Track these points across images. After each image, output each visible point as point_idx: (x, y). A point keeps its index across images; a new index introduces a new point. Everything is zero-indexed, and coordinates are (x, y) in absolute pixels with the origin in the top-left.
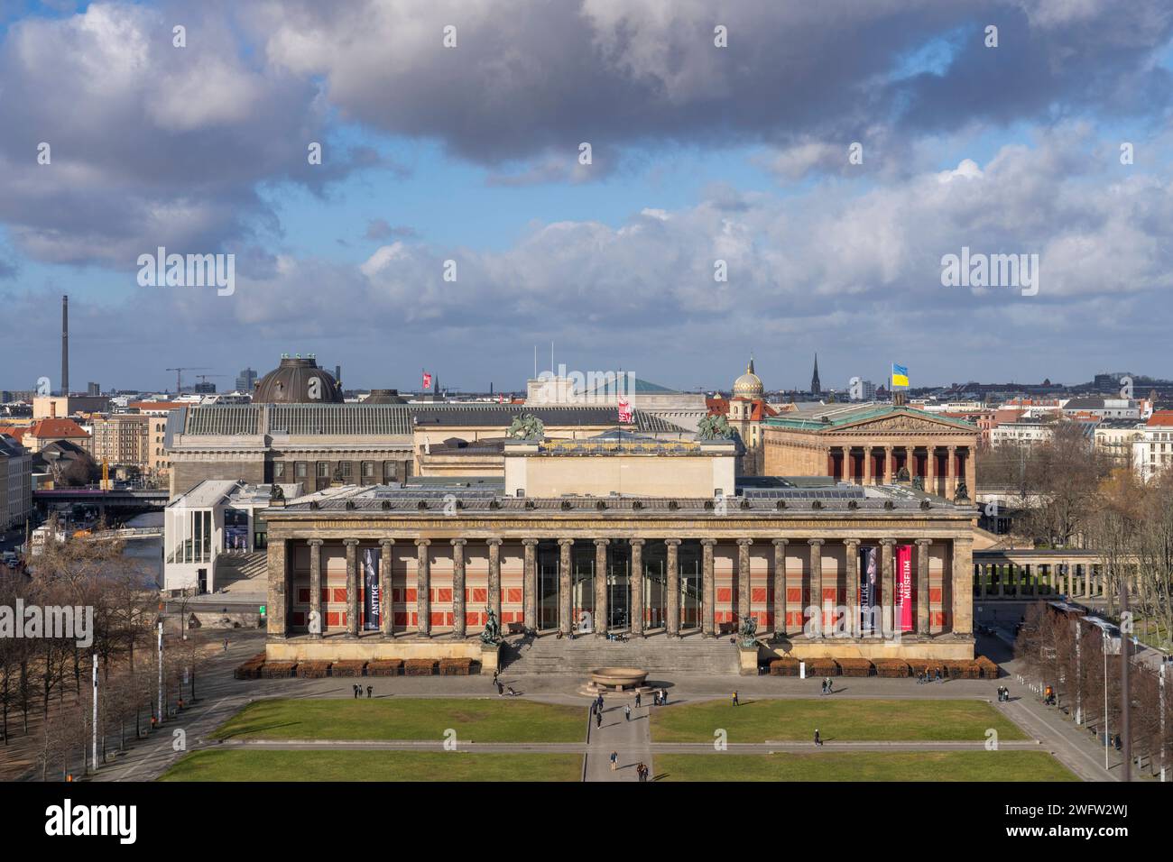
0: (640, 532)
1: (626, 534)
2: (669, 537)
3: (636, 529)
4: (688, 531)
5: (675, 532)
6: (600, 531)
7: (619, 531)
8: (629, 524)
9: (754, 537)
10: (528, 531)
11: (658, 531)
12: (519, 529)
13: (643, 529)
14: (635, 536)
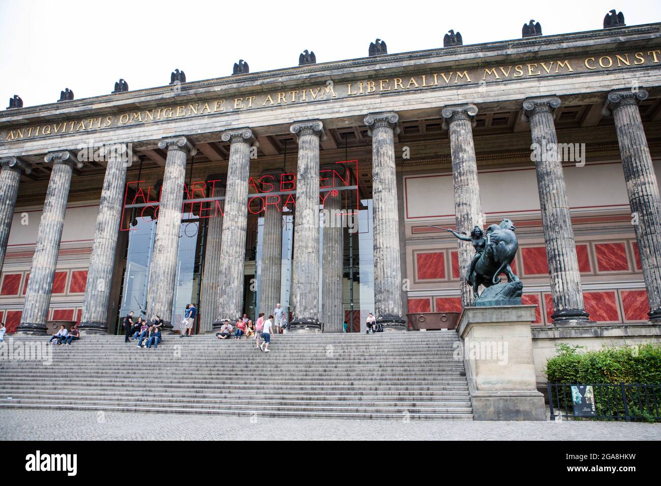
0: (242, 116)
1: (217, 124)
2: (300, 119)
3: (237, 112)
4: (337, 105)
5: (311, 107)
6: (173, 125)
7: (206, 121)
8: (225, 107)
9: (480, 101)
10: (58, 140)
11: (279, 112)
12: (44, 138)
13: (249, 110)
14: (235, 125)
